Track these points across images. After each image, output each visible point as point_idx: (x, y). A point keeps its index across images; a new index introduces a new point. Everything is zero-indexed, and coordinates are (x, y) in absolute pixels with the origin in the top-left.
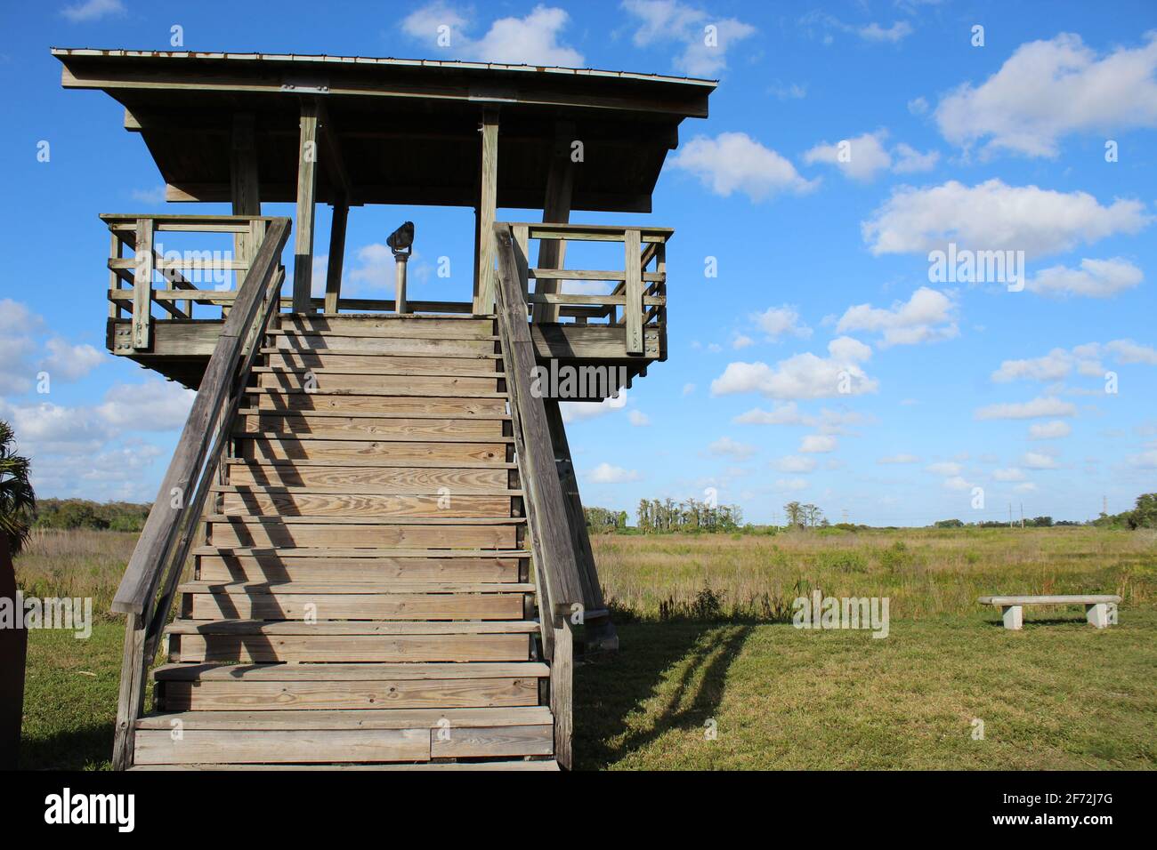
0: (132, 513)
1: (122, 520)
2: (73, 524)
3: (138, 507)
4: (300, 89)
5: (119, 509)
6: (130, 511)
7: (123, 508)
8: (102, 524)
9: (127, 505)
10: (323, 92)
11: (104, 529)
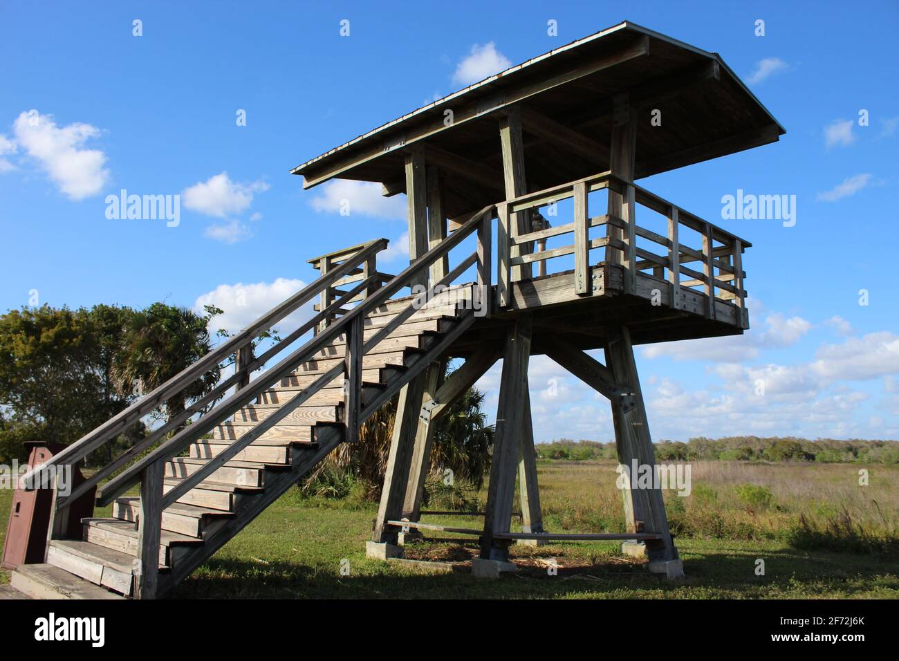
0: (837, 448)
1: (828, 454)
2: (787, 456)
3: (841, 442)
4: (393, 148)
5: (825, 444)
6: (835, 446)
7: (829, 444)
8: (810, 457)
9: (832, 441)
10: (403, 145)
11: (811, 460)
